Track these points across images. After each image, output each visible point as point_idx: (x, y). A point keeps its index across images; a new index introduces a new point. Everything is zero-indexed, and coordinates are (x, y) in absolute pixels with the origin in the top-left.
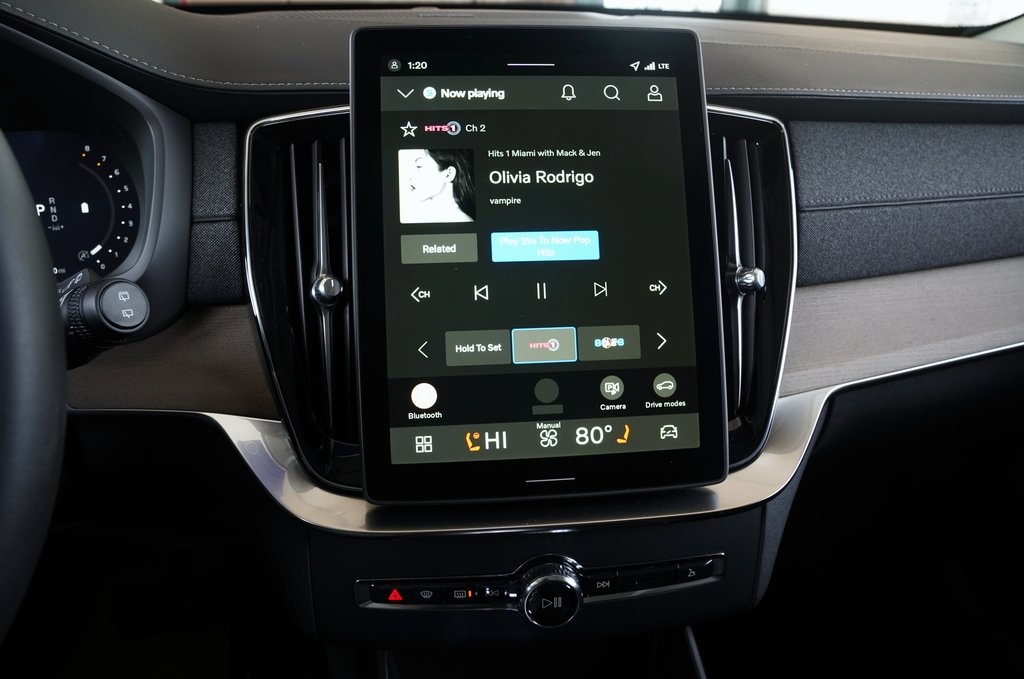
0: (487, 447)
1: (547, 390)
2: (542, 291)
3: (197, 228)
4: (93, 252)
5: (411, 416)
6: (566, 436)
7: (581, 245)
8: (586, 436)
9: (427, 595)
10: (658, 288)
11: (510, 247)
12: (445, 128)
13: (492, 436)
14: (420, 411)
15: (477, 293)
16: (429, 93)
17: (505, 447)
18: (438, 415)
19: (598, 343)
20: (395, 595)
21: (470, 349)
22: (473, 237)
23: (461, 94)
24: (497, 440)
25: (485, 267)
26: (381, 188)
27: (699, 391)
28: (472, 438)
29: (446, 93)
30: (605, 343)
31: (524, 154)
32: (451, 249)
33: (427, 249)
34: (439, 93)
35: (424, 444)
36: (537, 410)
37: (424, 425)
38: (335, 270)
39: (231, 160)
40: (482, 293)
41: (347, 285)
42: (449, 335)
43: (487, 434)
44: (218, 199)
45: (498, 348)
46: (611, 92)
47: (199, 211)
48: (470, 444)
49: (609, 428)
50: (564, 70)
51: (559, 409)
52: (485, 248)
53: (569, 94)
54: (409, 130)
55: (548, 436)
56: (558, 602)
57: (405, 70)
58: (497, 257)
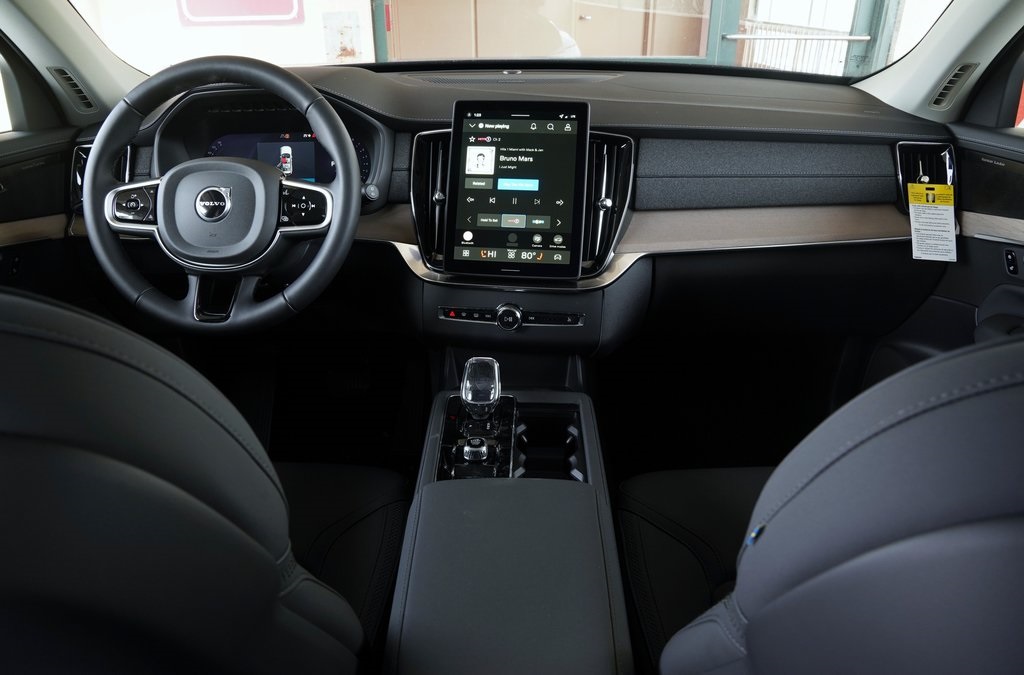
0: (489, 256)
1: (513, 238)
2: (515, 201)
3: (394, 173)
5: (462, 243)
6: (518, 255)
7: (532, 185)
8: (526, 256)
9: (464, 315)
10: (560, 202)
11: (505, 184)
12: (485, 139)
13: (491, 252)
14: (466, 241)
16: (481, 126)
17: (495, 257)
18: (472, 243)
19: (534, 222)
20: (452, 314)
21: (486, 220)
22: (491, 180)
23: (492, 126)
24: (492, 254)
25: (495, 191)
26: (460, 159)
27: (572, 243)
28: (483, 253)
29: (487, 126)
30: (537, 222)
31: (514, 150)
32: (483, 184)
33: (474, 183)
34: (484, 126)
35: (466, 253)
36: (508, 245)
37: (467, 246)
38: (443, 190)
39: (409, 147)
40: (492, 200)
41: (445, 196)
42: (479, 215)
43: (489, 252)
44: (402, 162)
45: (496, 221)
46: (550, 127)
47: (395, 166)
48: (482, 255)
49: (534, 254)
50: (533, 118)
51: (517, 245)
52: (495, 184)
53: (534, 127)
54: (472, 139)
55: (511, 254)
56: (510, 319)
57: (473, 117)
58: (500, 187)
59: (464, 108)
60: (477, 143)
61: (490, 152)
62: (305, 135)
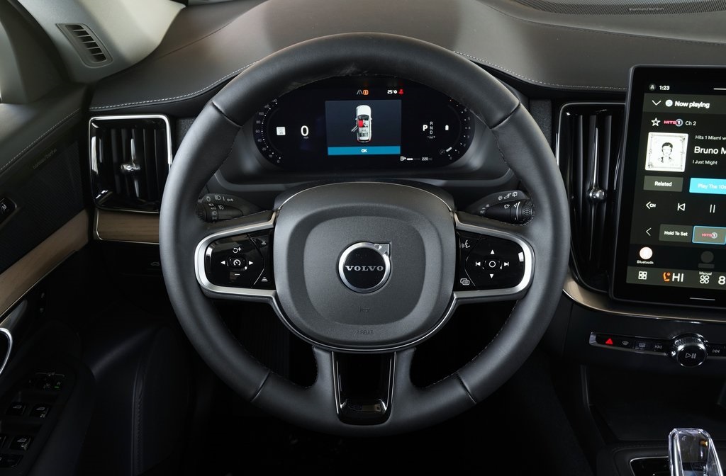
0: (673, 280)
1: (707, 257)
2: (712, 209)
4: (447, 151)
5: (638, 262)
6: (714, 280)
8: (724, 280)
9: (625, 343)
11: (699, 186)
12: (674, 122)
13: (676, 275)
14: (643, 260)
15: (679, 207)
16: (669, 103)
17: (682, 281)
18: (652, 263)
20: (610, 341)
21: (672, 233)
22: (682, 179)
23: (685, 104)
24: (679, 277)
25: (685, 195)
26: (638, 150)
28: (666, 275)
29: (678, 104)
31: (715, 138)
32: (670, 184)
33: (657, 183)
34: (674, 103)
35: (643, 275)
36: (700, 266)
37: (644, 267)
40: (681, 207)
42: (662, 226)
43: (674, 274)
45: (686, 234)
48: (665, 278)
51: (712, 266)
52: (686, 185)
54: (656, 122)
55: (705, 279)
56: (694, 356)
57: (657, 90)
58: (692, 190)
59: (645, 77)
60: (663, 129)
61: (680, 142)
62: (390, 92)
